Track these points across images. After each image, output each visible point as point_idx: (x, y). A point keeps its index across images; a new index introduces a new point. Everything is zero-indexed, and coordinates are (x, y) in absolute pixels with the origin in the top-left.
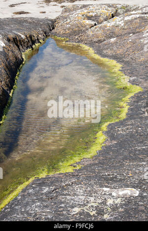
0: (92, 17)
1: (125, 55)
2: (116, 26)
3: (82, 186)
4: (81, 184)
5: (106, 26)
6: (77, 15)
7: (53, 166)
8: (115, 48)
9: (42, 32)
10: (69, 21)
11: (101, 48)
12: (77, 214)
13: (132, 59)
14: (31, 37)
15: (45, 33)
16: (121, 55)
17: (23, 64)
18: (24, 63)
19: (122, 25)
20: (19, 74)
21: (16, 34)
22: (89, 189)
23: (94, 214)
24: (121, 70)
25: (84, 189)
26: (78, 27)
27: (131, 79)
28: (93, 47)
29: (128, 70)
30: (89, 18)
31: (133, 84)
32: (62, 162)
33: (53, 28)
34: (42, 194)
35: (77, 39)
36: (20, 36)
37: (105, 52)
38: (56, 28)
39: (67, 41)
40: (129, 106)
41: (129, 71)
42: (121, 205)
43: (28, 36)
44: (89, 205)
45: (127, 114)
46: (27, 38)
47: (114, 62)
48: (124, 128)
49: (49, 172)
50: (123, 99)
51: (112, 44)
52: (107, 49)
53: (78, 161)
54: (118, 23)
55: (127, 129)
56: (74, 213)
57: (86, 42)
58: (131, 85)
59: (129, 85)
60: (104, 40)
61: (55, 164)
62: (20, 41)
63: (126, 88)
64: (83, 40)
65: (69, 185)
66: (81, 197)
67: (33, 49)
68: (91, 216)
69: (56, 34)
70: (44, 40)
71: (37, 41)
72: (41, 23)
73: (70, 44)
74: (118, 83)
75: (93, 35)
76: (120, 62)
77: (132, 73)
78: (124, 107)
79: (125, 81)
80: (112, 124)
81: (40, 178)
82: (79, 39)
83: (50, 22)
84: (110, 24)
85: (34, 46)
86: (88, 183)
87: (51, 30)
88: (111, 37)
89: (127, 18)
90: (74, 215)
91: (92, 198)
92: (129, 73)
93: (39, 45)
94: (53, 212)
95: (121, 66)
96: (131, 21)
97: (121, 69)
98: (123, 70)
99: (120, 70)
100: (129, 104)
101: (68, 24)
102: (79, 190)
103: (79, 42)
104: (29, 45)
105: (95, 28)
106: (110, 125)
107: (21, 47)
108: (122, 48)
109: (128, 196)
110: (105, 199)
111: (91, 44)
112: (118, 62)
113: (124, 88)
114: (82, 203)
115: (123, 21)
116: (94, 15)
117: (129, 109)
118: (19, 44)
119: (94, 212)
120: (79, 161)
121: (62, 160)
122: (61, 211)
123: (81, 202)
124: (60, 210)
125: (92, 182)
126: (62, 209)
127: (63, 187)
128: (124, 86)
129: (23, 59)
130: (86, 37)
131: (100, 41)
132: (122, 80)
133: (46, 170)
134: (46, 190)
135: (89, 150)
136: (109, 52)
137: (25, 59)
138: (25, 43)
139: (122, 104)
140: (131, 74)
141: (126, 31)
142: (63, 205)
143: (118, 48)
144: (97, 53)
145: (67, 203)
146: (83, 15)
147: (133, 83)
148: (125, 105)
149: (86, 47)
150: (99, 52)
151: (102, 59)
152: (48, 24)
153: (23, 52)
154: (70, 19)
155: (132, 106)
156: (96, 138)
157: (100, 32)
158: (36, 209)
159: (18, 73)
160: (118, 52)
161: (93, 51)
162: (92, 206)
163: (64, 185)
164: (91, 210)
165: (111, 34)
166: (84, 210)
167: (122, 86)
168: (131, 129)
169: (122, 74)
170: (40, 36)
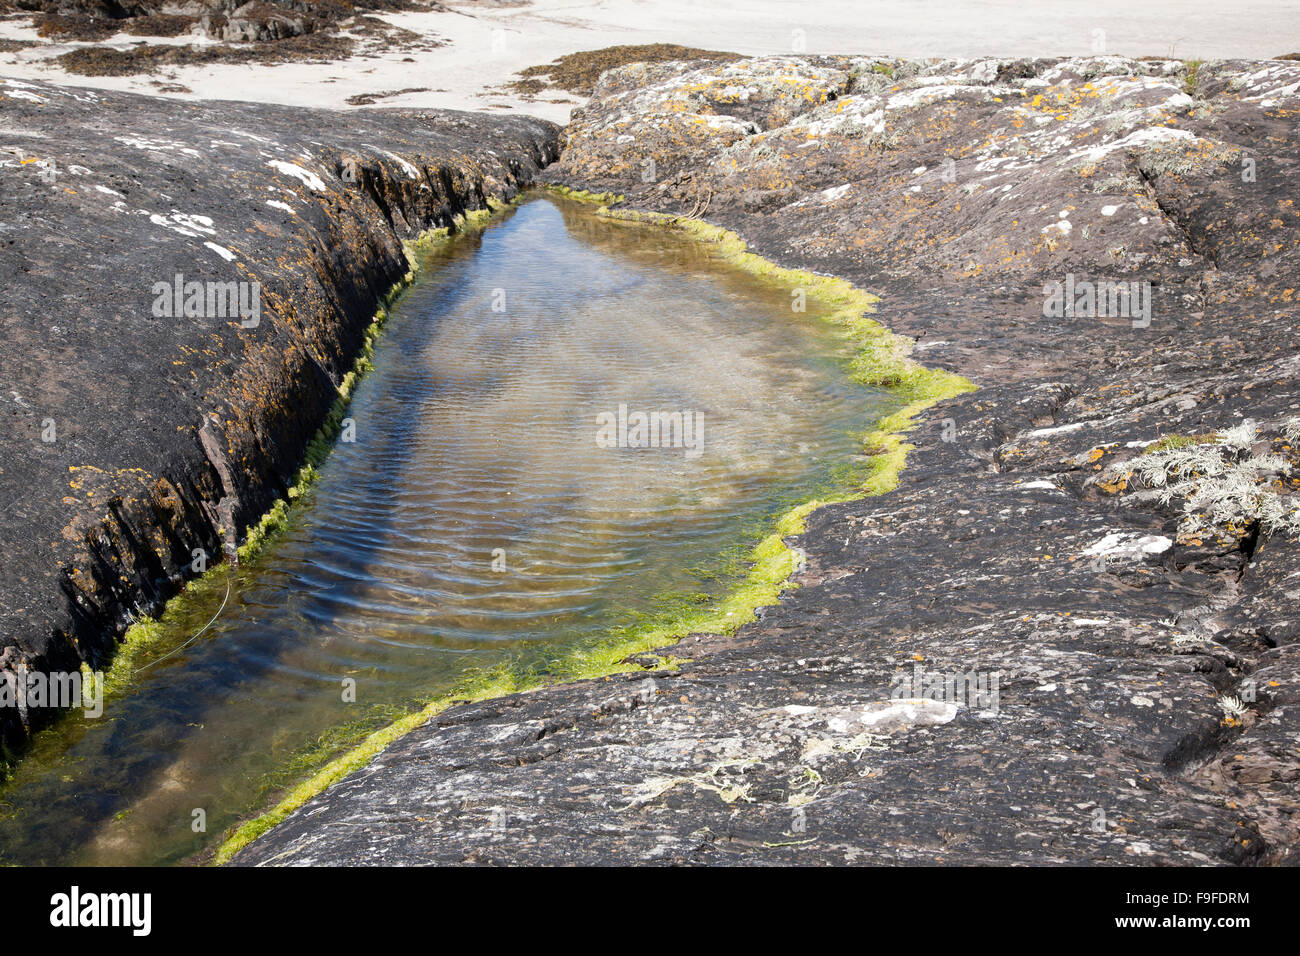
0: (736, 103)
1: (891, 255)
2: (850, 136)
3: (683, 707)
4: (678, 701)
5: (801, 136)
6: (664, 97)
7: (543, 665)
8: (844, 226)
9: (498, 166)
10: (627, 118)
11: (780, 230)
12: (656, 802)
13: (928, 270)
14: (446, 175)
15: (515, 173)
16: (872, 253)
17: (406, 285)
18: (409, 277)
19: (879, 128)
20: (385, 320)
21: (379, 157)
22: (715, 717)
23: (738, 799)
24: (872, 316)
25: (692, 720)
26: (671, 143)
27: (922, 347)
28: (740, 227)
29: (905, 312)
30: (724, 108)
31: (930, 366)
32: (587, 649)
33: (555, 158)
34: (488, 748)
35: (666, 194)
36: (399, 167)
37: (795, 243)
38: (564, 156)
39: (618, 205)
40: (911, 447)
41: (910, 316)
42: (873, 758)
43: (433, 170)
44: (716, 767)
45: (903, 475)
46: (428, 179)
47: (841, 287)
48: (890, 517)
49: (519, 683)
50: (885, 421)
51: (831, 213)
52: (808, 231)
53: (663, 643)
54: (857, 120)
55: (904, 517)
56: (643, 799)
57: (706, 206)
58: (924, 369)
59: (910, 370)
60: (794, 198)
61: (550, 658)
62: (395, 187)
63: (898, 381)
64: (694, 199)
65: (621, 710)
66: (676, 744)
67: (453, 231)
68: (727, 807)
69: (565, 178)
70: (507, 201)
71: (473, 198)
72: (498, 132)
73: (633, 216)
74: (858, 362)
75: (741, 175)
76: (870, 283)
77: (926, 325)
78: (885, 451)
79: (893, 352)
80: (831, 507)
81: (477, 700)
82: (676, 193)
83: (539, 132)
84: (819, 128)
85: (458, 220)
86: (713, 699)
87: (541, 165)
88: (827, 183)
89: (898, 102)
90: (641, 806)
91: (732, 741)
92: (913, 326)
93: (481, 220)
94: (541, 800)
95: (873, 298)
96: (919, 113)
97: (873, 310)
98: (881, 315)
99: (867, 315)
100: (912, 437)
101: (627, 130)
102: (666, 723)
103: (673, 208)
104: (436, 210)
105: (754, 144)
106: (820, 511)
107: (397, 214)
108: (876, 223)
109: (904, 728)
110: (796, 742)
111: (733, 215)
112: (859, 284)
113: (886, 384)
114: (682, 765)
115: (879, 114)
116: (744, 96)
117: (911, 456)
118: (387, 200)
119: (741, 791)
120: (672, 642)
121: (588, 641)
122: (583, 794)
123: (680, 760)
124: (572, 789)
125: (732, 693)
126: (584, 787)
127: (590, 716)
128: (890, 373)
129: (405, 262)
130: (707, 187)
131: (773, 203)
132: (880, 353)
133: (507, 677)
134: (504, 732)
135: (717, 609)
136: (818, 244)
137: (413, 265)
138: (417, 198)
139: (876, 438)
140: (921, 327)
141: (894, 158)
142: (589, 775)
143: (857, 224)
144: (760, 251)
145: (611, 767)
146: (694, 97)
147: (932, 360)
148: (890, 441)
149: (708, 230)
150: (771, 246)
151: (783, 273)
152: (530, 137)
153: (409, 236)
154: (631, 109)
155: (925, 443)
156: (751, 563)
157: (775, 162)
158: (457, 793)
159: (381, 314)
160: (860, 243)
161: (742, 244)
162: (732, 771)
163: (595, 708)
164: (727, 783)
165: (827, 170)
166: (690, 786)
167: (878, 375)
168: (921, 515)
169: (876, 330)
170: (490, 180)
